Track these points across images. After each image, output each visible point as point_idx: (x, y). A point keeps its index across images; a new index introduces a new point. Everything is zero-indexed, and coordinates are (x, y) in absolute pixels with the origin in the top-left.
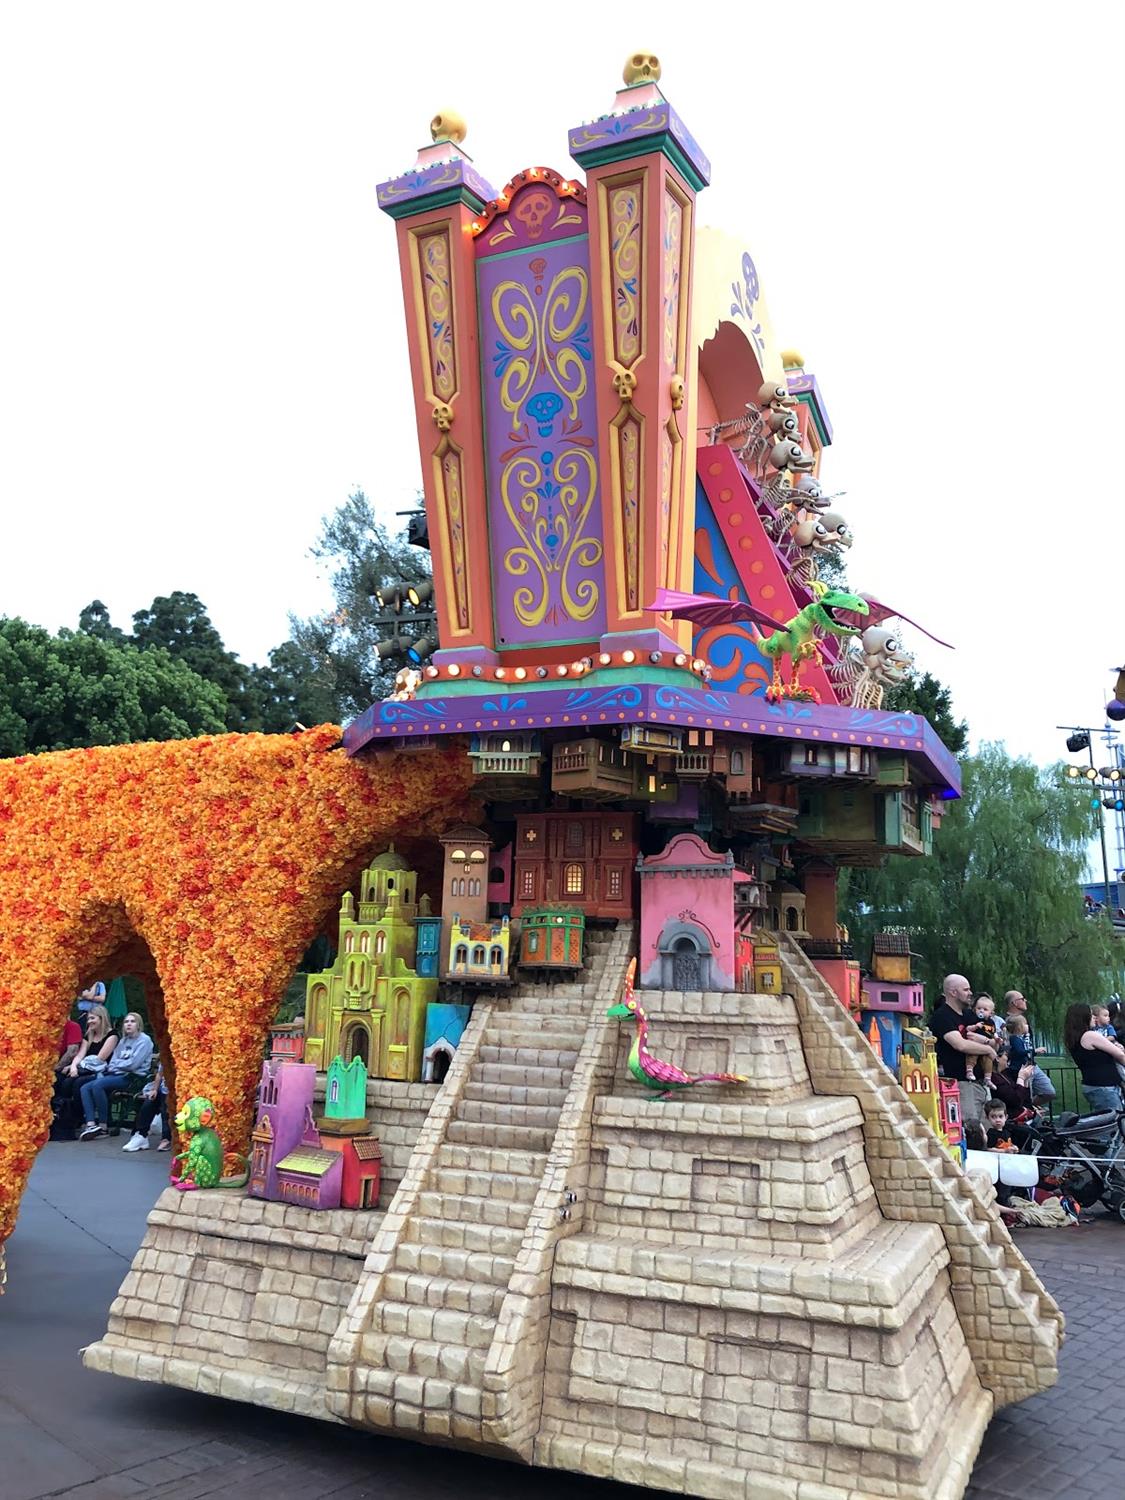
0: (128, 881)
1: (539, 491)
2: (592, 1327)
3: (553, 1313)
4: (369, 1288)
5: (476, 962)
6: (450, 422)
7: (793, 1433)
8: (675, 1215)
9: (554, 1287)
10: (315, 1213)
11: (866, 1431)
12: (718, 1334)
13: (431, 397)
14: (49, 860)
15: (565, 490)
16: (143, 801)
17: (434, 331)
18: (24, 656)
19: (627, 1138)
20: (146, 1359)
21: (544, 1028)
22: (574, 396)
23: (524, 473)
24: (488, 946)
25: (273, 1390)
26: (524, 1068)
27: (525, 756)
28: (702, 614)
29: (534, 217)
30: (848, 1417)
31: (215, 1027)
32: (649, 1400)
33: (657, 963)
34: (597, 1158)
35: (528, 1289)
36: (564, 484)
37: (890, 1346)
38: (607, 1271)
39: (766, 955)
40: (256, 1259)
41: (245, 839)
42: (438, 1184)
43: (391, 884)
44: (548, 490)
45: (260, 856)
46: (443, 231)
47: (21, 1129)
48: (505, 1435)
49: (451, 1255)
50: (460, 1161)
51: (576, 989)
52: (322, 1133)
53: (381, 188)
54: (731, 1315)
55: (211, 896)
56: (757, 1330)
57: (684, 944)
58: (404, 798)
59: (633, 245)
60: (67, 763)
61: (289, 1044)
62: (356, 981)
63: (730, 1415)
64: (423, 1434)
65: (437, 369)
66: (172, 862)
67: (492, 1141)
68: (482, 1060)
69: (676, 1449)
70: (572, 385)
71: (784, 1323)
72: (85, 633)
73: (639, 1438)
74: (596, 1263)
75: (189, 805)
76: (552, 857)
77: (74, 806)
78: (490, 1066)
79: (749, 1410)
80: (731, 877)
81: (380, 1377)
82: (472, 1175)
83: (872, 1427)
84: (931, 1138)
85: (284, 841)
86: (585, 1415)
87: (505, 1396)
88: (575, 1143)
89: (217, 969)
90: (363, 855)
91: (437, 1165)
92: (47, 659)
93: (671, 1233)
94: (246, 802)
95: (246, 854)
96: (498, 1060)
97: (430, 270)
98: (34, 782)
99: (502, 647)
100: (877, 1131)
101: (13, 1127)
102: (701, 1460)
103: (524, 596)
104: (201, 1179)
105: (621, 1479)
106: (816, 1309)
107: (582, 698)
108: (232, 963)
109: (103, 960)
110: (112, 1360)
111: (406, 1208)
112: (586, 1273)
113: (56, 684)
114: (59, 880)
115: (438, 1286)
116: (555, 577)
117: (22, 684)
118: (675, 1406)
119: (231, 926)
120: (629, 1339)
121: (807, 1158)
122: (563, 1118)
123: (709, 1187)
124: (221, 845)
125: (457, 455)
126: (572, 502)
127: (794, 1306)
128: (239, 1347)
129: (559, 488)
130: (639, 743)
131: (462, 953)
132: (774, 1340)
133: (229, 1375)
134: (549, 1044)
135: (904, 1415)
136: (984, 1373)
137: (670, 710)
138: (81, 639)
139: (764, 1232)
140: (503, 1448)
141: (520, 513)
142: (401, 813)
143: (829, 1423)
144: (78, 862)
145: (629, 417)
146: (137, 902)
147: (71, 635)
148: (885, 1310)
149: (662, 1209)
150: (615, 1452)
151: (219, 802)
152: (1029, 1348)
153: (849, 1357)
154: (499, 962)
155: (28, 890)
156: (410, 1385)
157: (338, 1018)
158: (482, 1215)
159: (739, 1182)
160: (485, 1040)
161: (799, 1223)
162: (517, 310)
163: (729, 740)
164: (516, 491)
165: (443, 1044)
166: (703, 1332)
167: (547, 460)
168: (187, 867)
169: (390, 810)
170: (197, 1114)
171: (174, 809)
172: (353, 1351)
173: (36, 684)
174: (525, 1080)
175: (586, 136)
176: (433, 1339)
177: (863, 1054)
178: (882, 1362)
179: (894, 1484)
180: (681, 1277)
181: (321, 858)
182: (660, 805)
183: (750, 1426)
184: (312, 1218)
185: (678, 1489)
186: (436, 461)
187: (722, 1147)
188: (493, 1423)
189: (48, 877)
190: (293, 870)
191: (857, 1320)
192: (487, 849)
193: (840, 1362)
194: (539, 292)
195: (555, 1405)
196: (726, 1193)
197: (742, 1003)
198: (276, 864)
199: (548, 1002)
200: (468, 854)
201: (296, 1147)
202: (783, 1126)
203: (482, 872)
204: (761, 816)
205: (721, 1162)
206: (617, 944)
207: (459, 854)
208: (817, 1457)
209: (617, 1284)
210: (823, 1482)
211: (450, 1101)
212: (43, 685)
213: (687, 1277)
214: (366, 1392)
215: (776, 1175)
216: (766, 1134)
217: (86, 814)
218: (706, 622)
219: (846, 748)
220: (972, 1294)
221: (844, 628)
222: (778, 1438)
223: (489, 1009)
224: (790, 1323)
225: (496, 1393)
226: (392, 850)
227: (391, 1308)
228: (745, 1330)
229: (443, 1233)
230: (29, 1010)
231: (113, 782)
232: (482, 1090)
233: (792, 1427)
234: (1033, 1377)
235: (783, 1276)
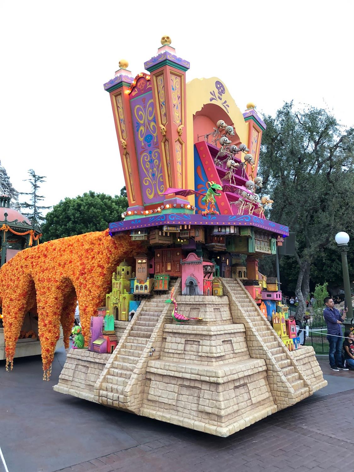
0: (70, 272)
1: (149, 162)
2: (154, 382)
3: (147, 379)
4: (105, 371)
5: (141, 290)
6: (126, 146)
7: (195, 409)
8: (180, 355)
9: (147, 372)
10: (99, 354)
11: (211, 409)
12: (181, 384)
13: (122, 140)
14: (54, 267)
15: (155, 161)
16: (73, 251)
17: (121, 121)
18: (106, 204)
19: (171, 335)
20: (65, 389)
21: (157, 306)
22: (155, 135)
23: (146, 157)
24: (144, 285)
25: (89, 396)
26: (149, 317)
27: (143, 235)
28: (183, 193)
29: (142, 87)
30: (207, 405)
31: (88, 308)
32: (165, 400)
33: (186, 288)
34: (164, 340)
35: (137, 372)
36: (155, 159)
37: (219, 387)
38: (158, 368)
39: (216, 285)
40: (88, 366)
41: (92, 260)
42: (126, 347)
43: (123, 270)
44: (151, 161)
45: (96, 265)
46: (120, 94)
47: (52, 335)
48: (128, 407)
49: (125, 364)
50: (131, 341)
51: (165, 296)
52: (103, 334)
53: (105, 85)
54: (185, 380)
55: (86, 275)
56: (190, 383)
57: (191, 283)
58: (123, 247)
59: (163, 92)
60: (58, 242)
61: (102, 312)
62: (115, 296)
63: (181, 404)
64: (113, 406)
65: (122, 131)
66: (78, 267)
67: (139, 336)
68: (141, 315)
69: (170, 412)
70: (154, 132)
71: (196, 382)
72: (122, 196)
73: (162, 409)
74: (156, 366)
75: (81, 252)
76: (164, 261)
77: (59, 253)
78: (143, 317)
79: (186, 403)
80: (202, 264)
81: (104, 393)
82: (133, 344)
83: (212, 408)
84: (275, 336)
85: (100, 260)
86: (151, 404)
87: (128, 397)
88: (156, 336)
89: (88, 294)
90: (118, 263)
91: (126, 342)
92: (112, 204)
93: (179, 359)
94: (92, 250)
95: (93, 264)
96: (145, 315)
97: (119, 105)
98: (51, 248)
99: (145, 205)
100: (249, 333)
101: (50, 334)
102: (175, 415)
103: (149, 191)
104: (78, 346)
105: (157, 419)
106: (203, 378)
107: (153, 218)
108: (91, 292)
109: (69, 292)
110: (58, 388)
111: (116, 352)
112: (154, 369)
113: (115, 212)
114: (56, 272)
115: (120, 372)
116: (155, 185)
117: (106, 212)
118: (170, 402)
119: (90, 282)
120: (161, 385)
121: (211, 339)
122: (154, 330)
123: (188, 347)
124: (88, 261)
125: (129, 154)
126: (157, 164)
127: (198, 377)
128: (83, 386)
129: (154, 161)
130: (166, 230)
131: (137, 287)
132: (193, 386)
133: (81, 393)
134: (157, 311)
135: (220, 405)
136: (275, 400)
137: (173, 221)
138: (121, 198)
139: (200, 359)
140: (128, 410)
141: (146, 168)
142: (124, 251)
143: (203, 407)
144: (60, 268)
145: (166, 140)
146: (71, 277)
147: (118, 197)
148: (218, 378)
149: (177, 353)
150: (156, 412)
151: (87, 251)
152: (287, 393)
153: (209, 390)
154: (147, 289)
155: (50, 275)
156: (110, 394)
157: (112, 305)
158: (133, 354)
159: (195, 346)
160: (143, 310)
161: (207, 357)
162: (140, 113)
163: (194, 227)
164: (144, 162)
165: (133, 311)
166: (178, 384)
167: (150, 153)
168: (80, 268)
169: (121, 250)
170: (76, 330)
171: (78, 253)
172: (99, 386)
173: (110, 212)
174: (150, 320)
175: (148, 64)
176: (117, 384)
177: (256, 312)
178: (217, 392)
179: (216, 422)
180: (174, 370)
181: (108, 264)
182: (185, 245)
183: (186, 407)
184: (99, 355)
185: (169, 422)
186: (124, 156)
187: (192, 337)
188: (126, 404)
189: (54, 272)
190: (103, 268)
191: (211, 381)
192: (146, 260)
193: (207, 391)
194: (145, 107)
195: (145, 401)
196: (192, 349)
197: (203, 298)
198: (99, 266)
199: (159, 299)
200: (142, 261)
201: (98, 338)
202: (205, 331)
203: (145, 266)
204: (213, 247)
205: (192, 341)
206: (177, 283)
207: (140, 261)
208: (200, 414)
209: (160, 371)
210: (201, 421)
211: (131, 326)
212: (111, 212)
213: (175, 370)
214: (101, 396)
215: (203, 344)
216: (201, 333)
217: (61, 255)
218: (185, 195)
219: (229, 226)
220: (272, 378)
221: (217, 194)
222: (192, 410)
223: (144, 302)
224: (197, 382)
225: (126, 397)
226: (125, 261)
227: (109, 377)
228: (187, 383)
229: (124, 359)
230: (51, 305)
231: (67, 246)
232: (139, 323)
233: (195, 407)
234: (288, 401)
235: (196, 370)
